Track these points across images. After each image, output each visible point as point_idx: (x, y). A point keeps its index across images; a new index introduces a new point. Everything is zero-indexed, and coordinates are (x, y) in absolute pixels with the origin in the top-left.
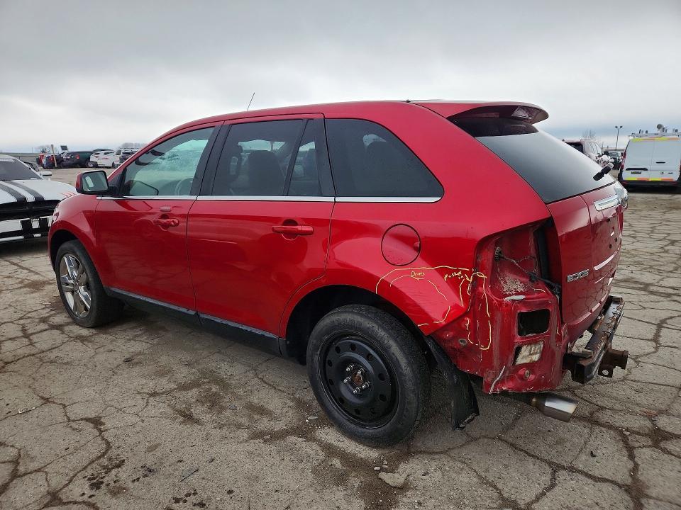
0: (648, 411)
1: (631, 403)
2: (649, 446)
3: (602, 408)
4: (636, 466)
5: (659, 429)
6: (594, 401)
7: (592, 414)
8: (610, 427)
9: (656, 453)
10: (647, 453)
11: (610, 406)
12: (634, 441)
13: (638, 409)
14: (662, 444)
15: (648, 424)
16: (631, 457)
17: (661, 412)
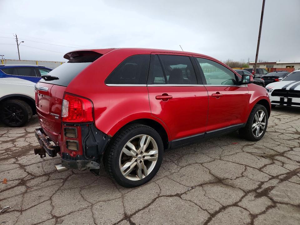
0: (31, 190)
1: (39, 189)
2: (24, 178)
3: (48, 180)
4: (25, 171)
5: (23, 185)
6: (53, 181)
7: (50, 177)
8: (40, 176)
9: (21, 177)
10: (24, 176)
11: (46, 183)
12: (29, 177)
13: (35, 188)
14: (20, 181)
15: (28, 185)
16: (28, 172)
17: (26, 192)
